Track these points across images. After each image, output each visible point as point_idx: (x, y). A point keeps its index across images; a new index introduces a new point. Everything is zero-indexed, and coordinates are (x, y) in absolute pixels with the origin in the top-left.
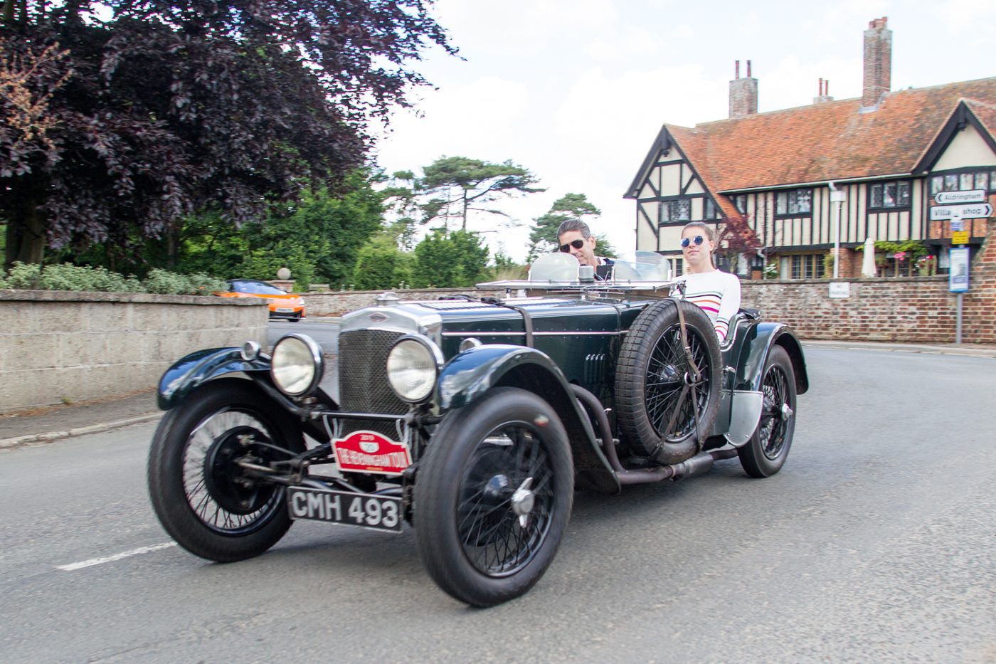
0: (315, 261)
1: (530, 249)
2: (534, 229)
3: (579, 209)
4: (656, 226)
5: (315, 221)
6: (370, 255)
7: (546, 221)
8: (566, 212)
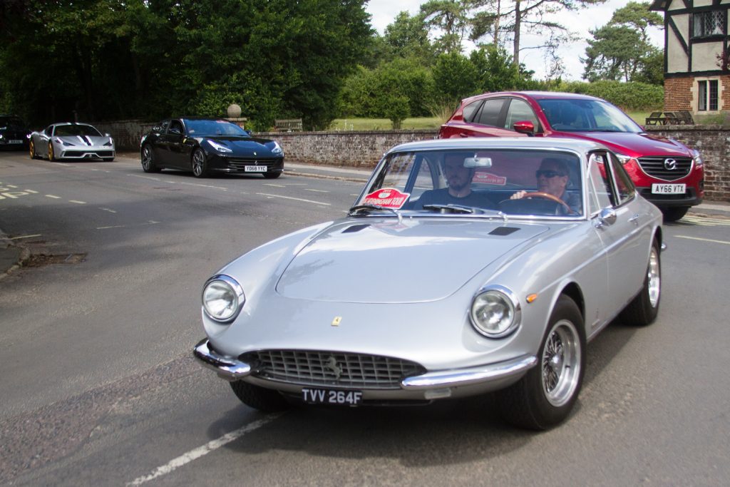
0: (281, 94)
1: (586, 65)
2: (590, 42)
3: (643, 20)
4: (687, 42)
5: (274, 49)
6: (396, 77)
7: (604, 34)
8: (627, 24)
